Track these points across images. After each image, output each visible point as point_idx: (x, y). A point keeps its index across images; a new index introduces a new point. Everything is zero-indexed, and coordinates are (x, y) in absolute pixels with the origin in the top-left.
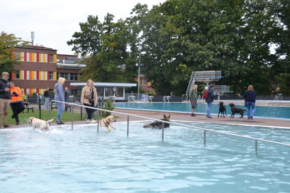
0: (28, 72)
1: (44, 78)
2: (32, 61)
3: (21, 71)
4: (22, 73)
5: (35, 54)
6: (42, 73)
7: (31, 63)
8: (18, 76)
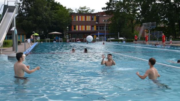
0: (80, 26)
1: (89, 27)
2: (83, 20)
3: (76, 26)
4: (77, 27)
5: (84, 17)
6: (87, 27)
7: (81, 21)
8: (75, 29)
